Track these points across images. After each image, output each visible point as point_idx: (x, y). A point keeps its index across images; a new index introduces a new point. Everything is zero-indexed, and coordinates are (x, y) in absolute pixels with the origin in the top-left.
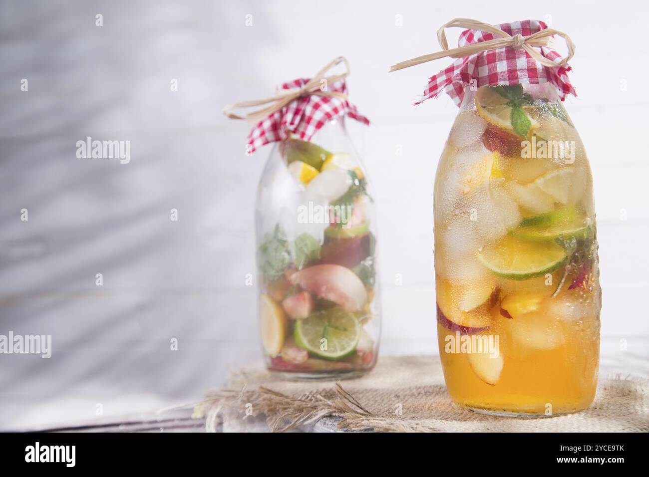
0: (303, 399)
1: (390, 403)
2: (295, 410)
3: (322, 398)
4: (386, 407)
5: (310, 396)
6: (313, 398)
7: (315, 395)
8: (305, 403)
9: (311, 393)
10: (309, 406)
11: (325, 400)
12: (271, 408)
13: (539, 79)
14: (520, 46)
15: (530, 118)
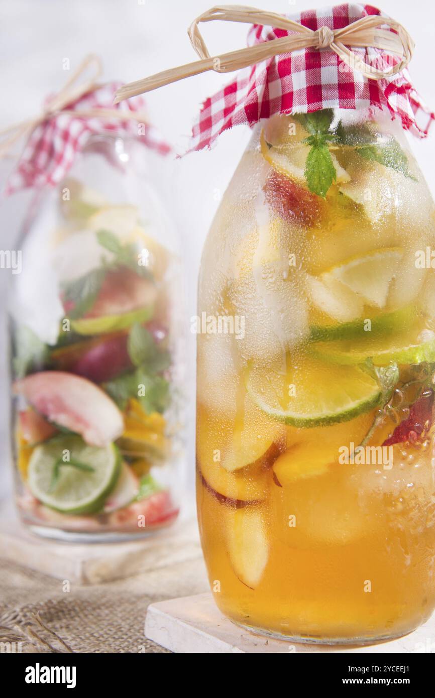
13: (357, 101)
14: (328, 47)
15: (336, 165)
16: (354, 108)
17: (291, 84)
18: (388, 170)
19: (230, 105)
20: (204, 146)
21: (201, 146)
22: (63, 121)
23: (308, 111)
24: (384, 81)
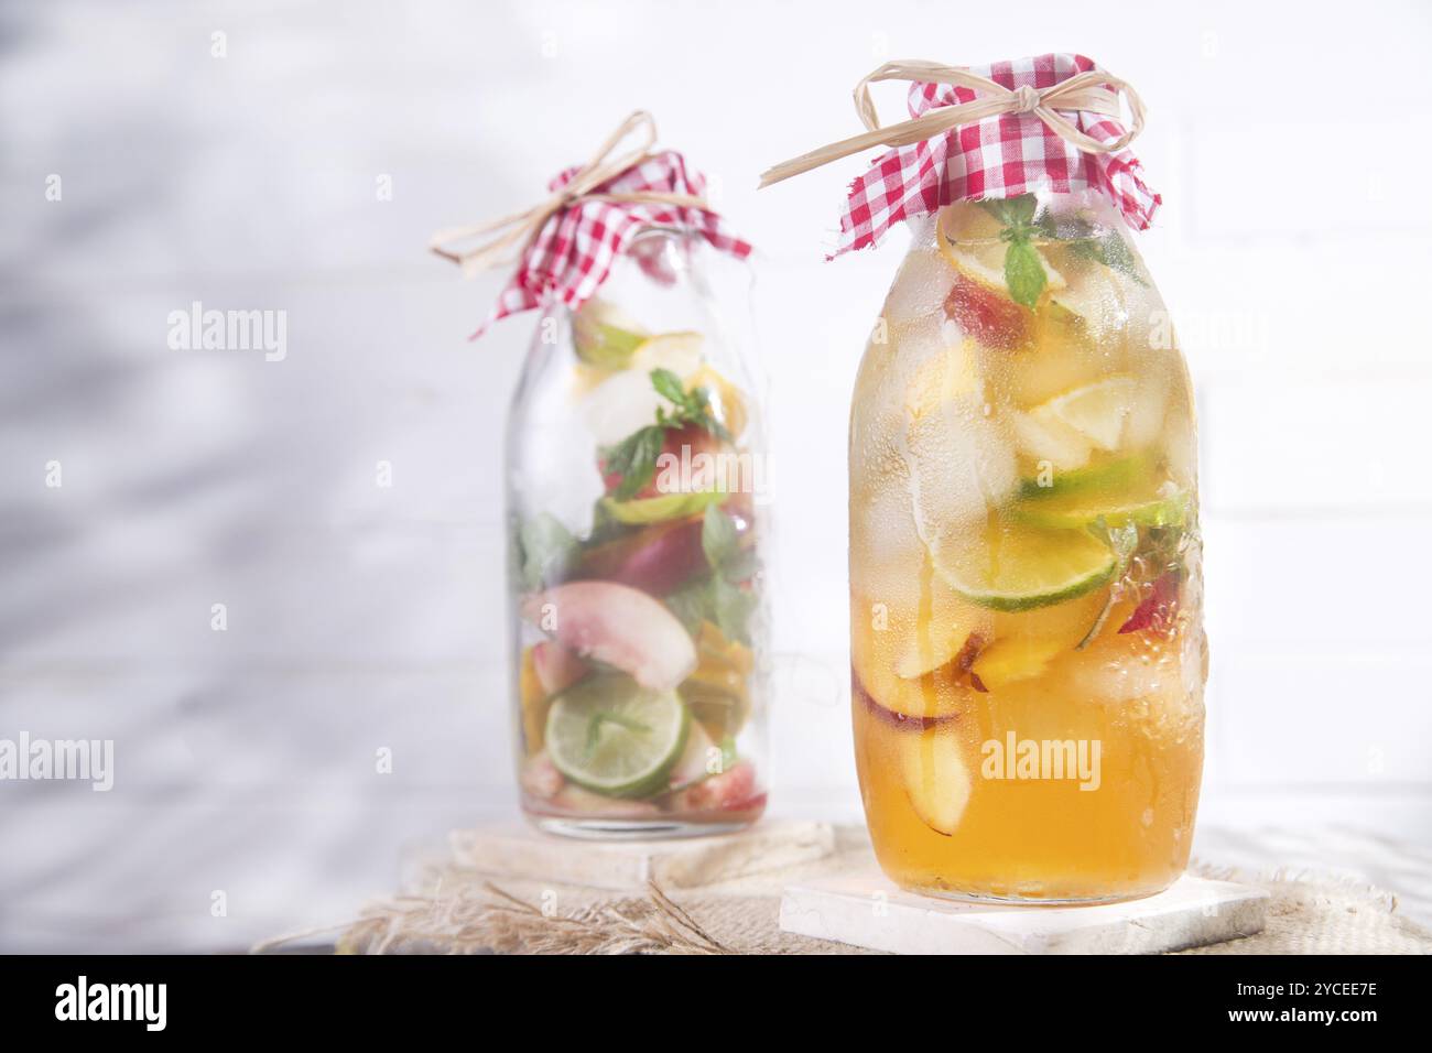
0: (578, 917)
1: (769, 929)
2: (560, 941)
3: (617, 916)
4: (759, 938)
5: (593, 912)
6: (598, 917)
7: (603, 911)
8: (581, 927)
9: (594, 906)
10: (590, 933)
11: (625, 920)
12: (506, 935)
13: (1071, 182)
14: (1031, 112)
15: (1045, 265)
16: (1067, 191)
17: (980, 160)
18: (1113, 271)
19: (895, 188)
20: (866, 244)
21: (860, 243)
22: (592, 209)
23: (1007, 196)
24: (1105, 156)
